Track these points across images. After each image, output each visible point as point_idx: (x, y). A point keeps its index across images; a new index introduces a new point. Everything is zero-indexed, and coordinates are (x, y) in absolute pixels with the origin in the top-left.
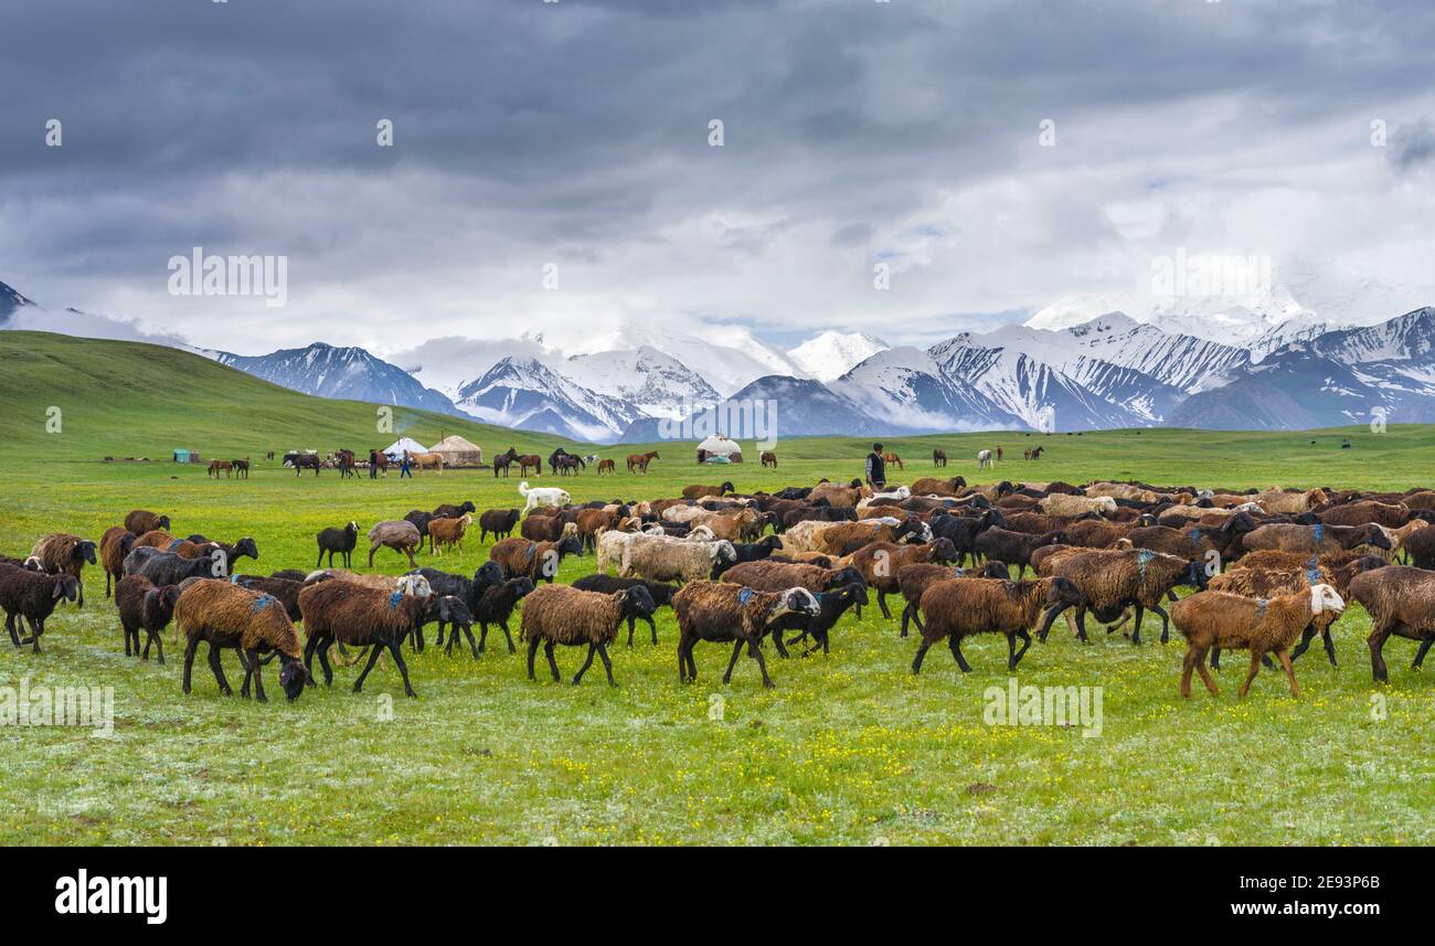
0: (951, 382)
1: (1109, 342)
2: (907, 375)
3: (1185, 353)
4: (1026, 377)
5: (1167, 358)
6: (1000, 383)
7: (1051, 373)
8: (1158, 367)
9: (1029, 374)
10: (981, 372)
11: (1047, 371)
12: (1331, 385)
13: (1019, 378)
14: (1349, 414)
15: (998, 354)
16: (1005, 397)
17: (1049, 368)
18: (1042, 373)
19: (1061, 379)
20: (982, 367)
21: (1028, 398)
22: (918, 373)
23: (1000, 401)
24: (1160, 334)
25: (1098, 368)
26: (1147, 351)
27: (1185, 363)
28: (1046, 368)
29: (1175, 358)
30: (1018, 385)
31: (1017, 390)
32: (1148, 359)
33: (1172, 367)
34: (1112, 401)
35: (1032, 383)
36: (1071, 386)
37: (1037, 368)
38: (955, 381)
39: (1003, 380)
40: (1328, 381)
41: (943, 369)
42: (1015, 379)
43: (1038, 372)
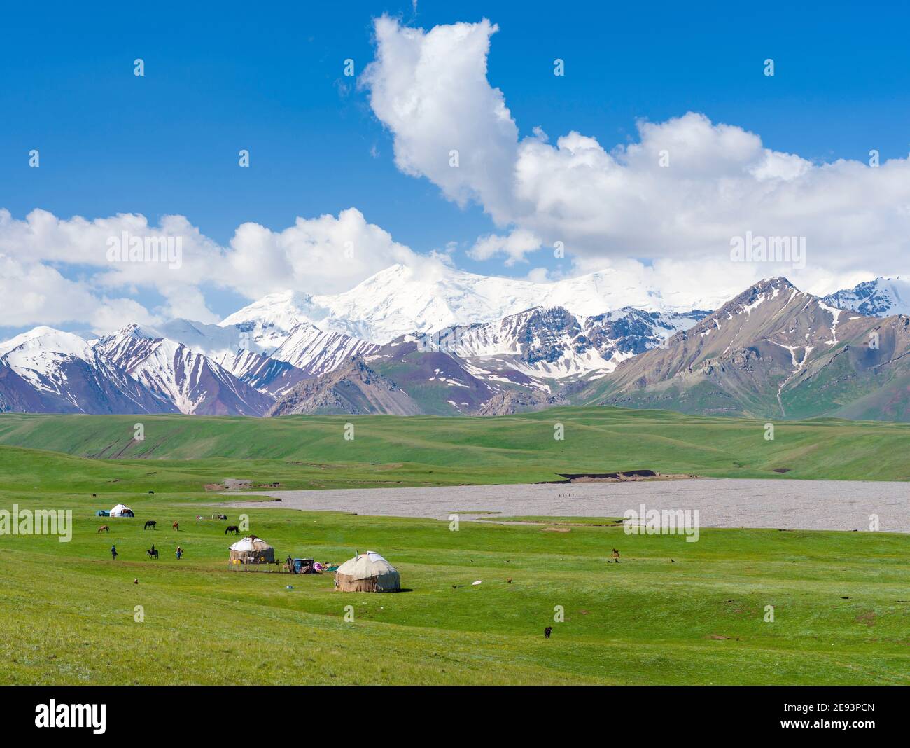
0: (105, 367)
1: (272, 338)
2: (61, 360)
3: (338, 349)
4: (182, 367)
5: (321, 354)
6: (157, 370)
7: (206, 363)
8: (313, 363)
9: (186, 363)
10: (140, 361)
11: (202, 361)
12: (440, 375)
13: (175, 367)
14: (454, 404)
15: (157, 344)
16: (160, 384)
17: (205, 358)
18: (198, 362)
19: (215, 368)
20: (142, 356)
21: (182, 386)
22: (72, 358)
23: (156, 388)
24: (318, 332)
25: (255, 360)
26: (304, 347)
27: (337, 359)
28: (202, 358)
29: (329, 354)
30: (174, 373)
31: (173, 378)
32: (305, 355)
33: (325, 362)
34: (264, 391)
35: (187, 372)
36: (223, 374)
37: (194, 358)
38: (109, 367)
39: (161, 369)
40: (437, 371)
41: (99, 355)
42: (172, 367)
43: (194, 362)
